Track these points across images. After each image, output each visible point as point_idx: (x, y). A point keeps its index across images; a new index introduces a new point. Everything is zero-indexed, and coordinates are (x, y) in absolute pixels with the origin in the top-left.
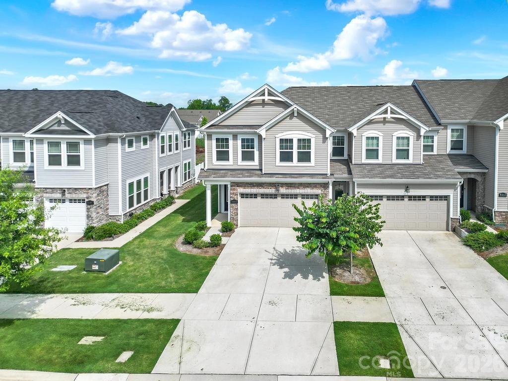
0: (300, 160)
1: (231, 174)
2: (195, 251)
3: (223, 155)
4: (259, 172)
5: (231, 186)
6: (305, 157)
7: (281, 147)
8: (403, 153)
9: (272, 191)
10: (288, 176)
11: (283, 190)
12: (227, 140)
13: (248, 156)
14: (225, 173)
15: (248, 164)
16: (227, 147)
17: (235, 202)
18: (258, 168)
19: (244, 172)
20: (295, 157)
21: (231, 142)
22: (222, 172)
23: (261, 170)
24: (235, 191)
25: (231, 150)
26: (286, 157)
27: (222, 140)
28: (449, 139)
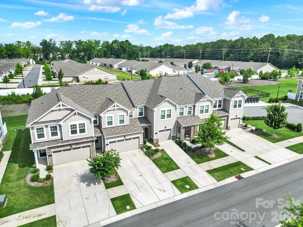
0: (80, 132)
1: (47, 144)
2: (41, 184)
3: (41, 136)
4: (61, 140)
5: (48, 149)
6: (82, 131)
7: (71, 128)
8: (122, 121)
9: (69, 147)
10: (76, 140)
11: (74, 146)
12: (42, 128)
13: (54, 134)
14: (44, 144)
15: (55, 138)
16: (43, 131)
17: (51, 156)
18: (60, 138)
19: (54, 142)
20: (78, 131)
21: (45, 129)
22: (42, 143)
23: (62, 139)
24: (50, 151)
25: (45, 133)
26: (74, 132)
27: (40, 129)
28: (138, 112)
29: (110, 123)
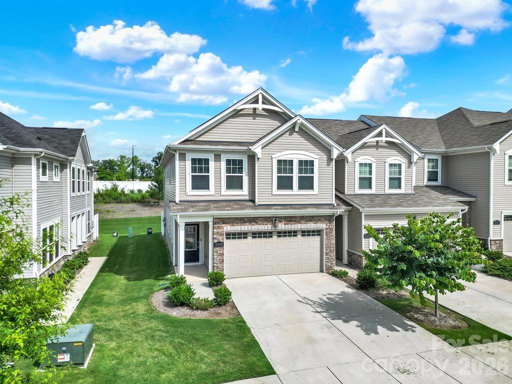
0: (301, 187)
1: (214, 207)
3: (201, 182)
4: (251, 204)
5: (214, 223)
6: (306, 183)
7: (279, 171)
8: (396, 182)
9: (268, 227)
10: (288, 207)
11: (281, 226)
12: (207, 161)
13: (234, 183)
14: (207, 206)
15: (235, 193)
16: (207, 170)
17: (220, 245)
18: (247, 198)
19: (231, 204)
20: (296, 182)
21: (212, 164)
22: (200, 204)
23: (253, 201)
24: (220, 230)
25: (212, 174)
26: (285, 183)
27: (200, 160)
28: (426, 170)
29: (366, 182)
